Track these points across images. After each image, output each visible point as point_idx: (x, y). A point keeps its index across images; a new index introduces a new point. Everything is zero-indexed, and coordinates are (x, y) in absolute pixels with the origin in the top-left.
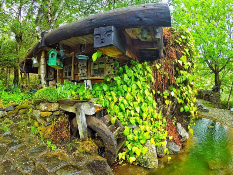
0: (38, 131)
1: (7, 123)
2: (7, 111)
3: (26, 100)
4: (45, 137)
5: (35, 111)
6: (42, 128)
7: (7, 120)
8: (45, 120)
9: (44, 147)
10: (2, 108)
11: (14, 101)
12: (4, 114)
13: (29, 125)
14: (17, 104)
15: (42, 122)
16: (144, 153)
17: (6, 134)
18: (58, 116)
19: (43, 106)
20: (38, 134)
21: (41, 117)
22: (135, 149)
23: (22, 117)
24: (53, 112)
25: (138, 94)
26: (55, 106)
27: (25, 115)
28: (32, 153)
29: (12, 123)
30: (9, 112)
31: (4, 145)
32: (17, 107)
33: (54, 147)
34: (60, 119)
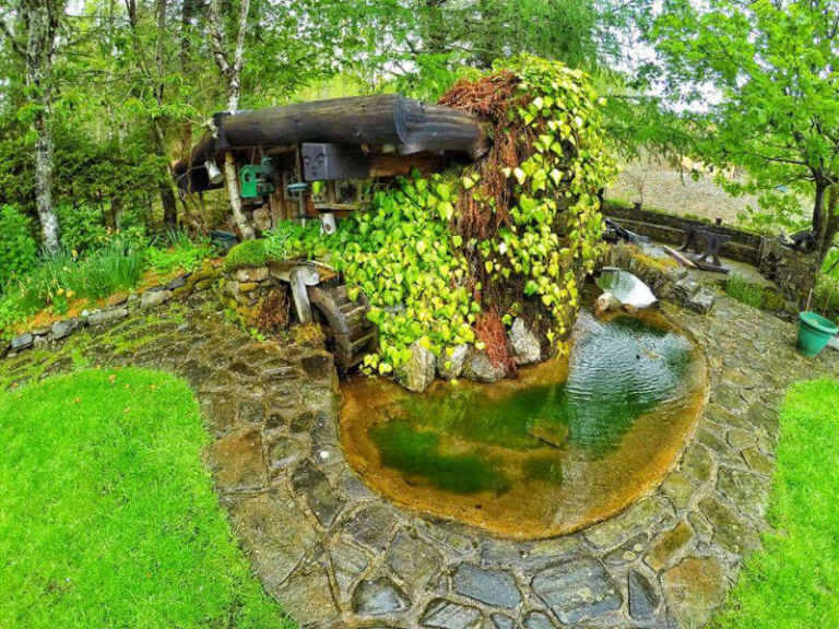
0: (238, 316)
1: (177, 311)
2: (172, 290)
3: (206, 260)
4: (249, 323)
5: (230, 283)
6: (243, 310)
7: (174, 306)
8: (248, 296)
9: (247, 339)
10: (161, 285)
11: (181, 266)
12: (167, 295)
13: (220, 308)
14: (189, 271)
15: (243, 299)
16: (405, 360)
17: (180, 328)
18: (269, 288)
19: (243, 275)
20: (237, 322)
21: (241, 292)
22: (392, 350)
23: (203, 297)
24: (260, 282)
25: (406, 248)
26: (262, 273)
27: (209, 291)
28: (228, 348)
29: (186, 310)
30: (176, 290)
31: (183, 342)
32: (190, 278)
33: (260, 337)
34: (272, 292)
